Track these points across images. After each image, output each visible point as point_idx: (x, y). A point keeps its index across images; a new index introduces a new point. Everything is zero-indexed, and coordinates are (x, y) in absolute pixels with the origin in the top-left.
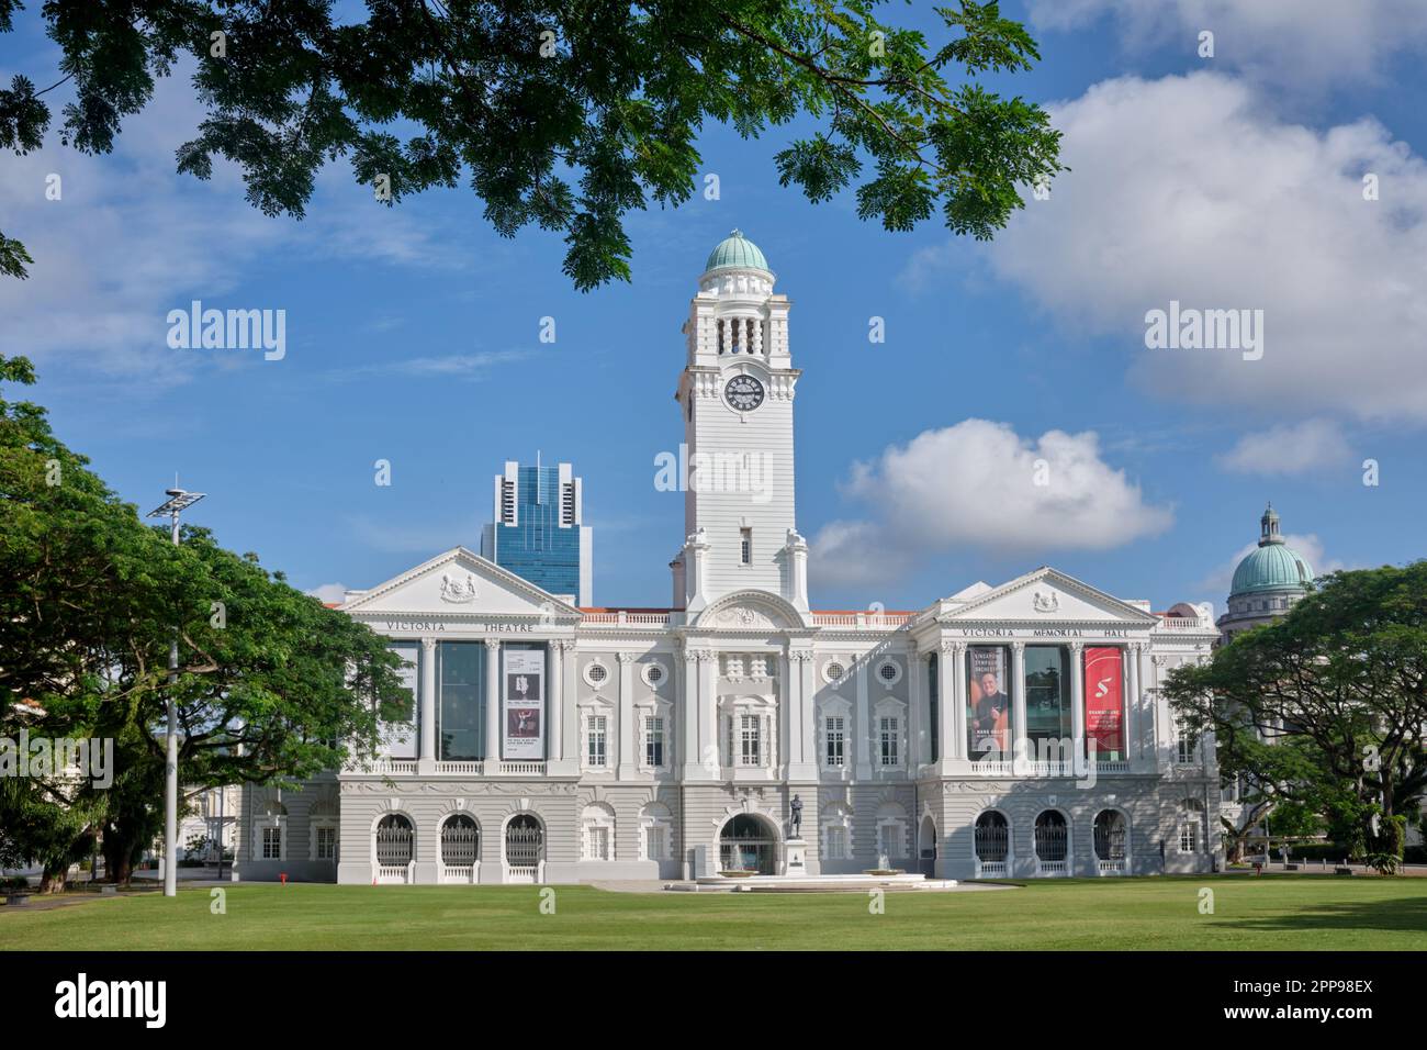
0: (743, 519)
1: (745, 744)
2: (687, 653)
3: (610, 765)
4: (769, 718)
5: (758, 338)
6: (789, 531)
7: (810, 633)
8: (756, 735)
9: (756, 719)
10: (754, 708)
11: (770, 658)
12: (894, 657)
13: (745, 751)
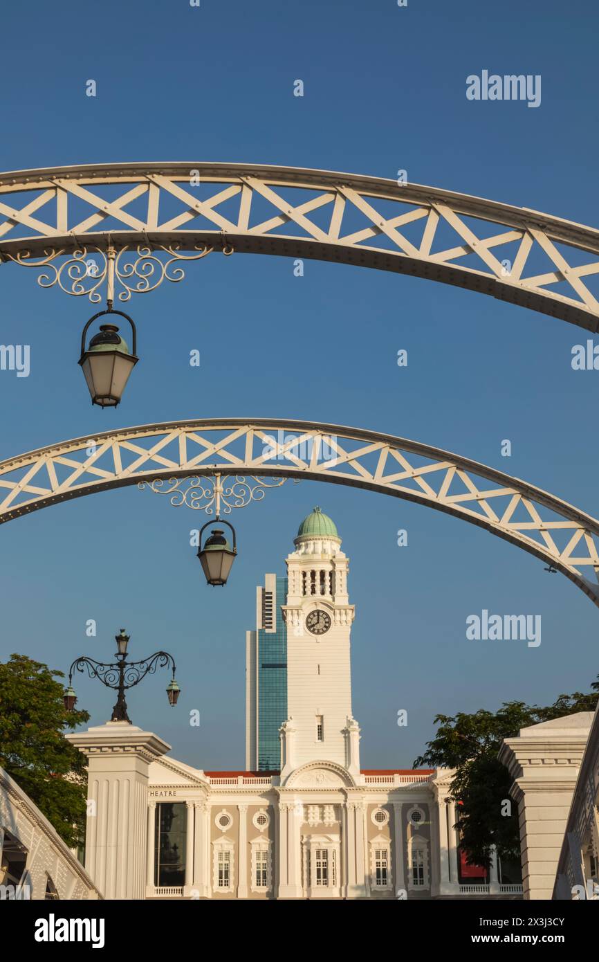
0: (318, 709)
1: (319, 870)
2: (280, 805)
3: (232, 886)
4: (334, 852)
5: (327, 583)
6: (347, 717)
7: (360, 789)
8: (325, 864)
9: (326, 853)
10: (324, 845)
11: (337, 807)
12: (420, 805)
13: (319, 877)
